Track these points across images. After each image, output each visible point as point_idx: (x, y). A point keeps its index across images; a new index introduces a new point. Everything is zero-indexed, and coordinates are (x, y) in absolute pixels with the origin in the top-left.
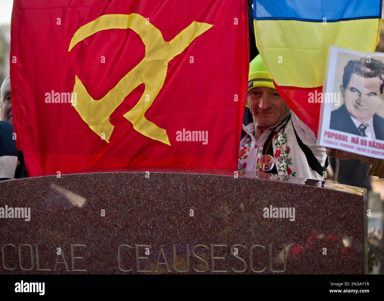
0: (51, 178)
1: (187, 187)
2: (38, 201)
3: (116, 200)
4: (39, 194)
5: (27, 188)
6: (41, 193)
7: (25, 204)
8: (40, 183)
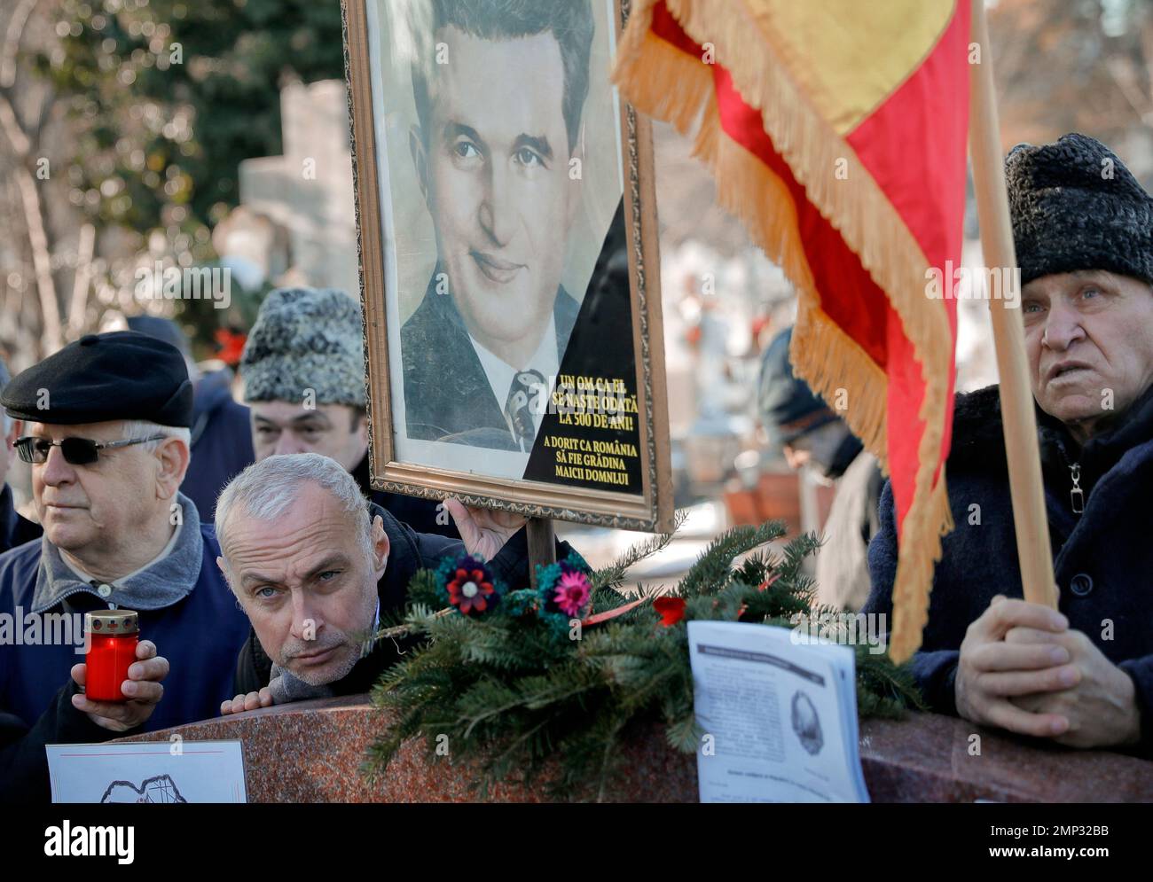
0: (354, 716)
1: (686, 770)
2: (325, 778)
3: (510, 792)
4: (328, 761)
5: (301, 739)
6: (332, 758)
7: (297, 788)
8: (329, 728)
